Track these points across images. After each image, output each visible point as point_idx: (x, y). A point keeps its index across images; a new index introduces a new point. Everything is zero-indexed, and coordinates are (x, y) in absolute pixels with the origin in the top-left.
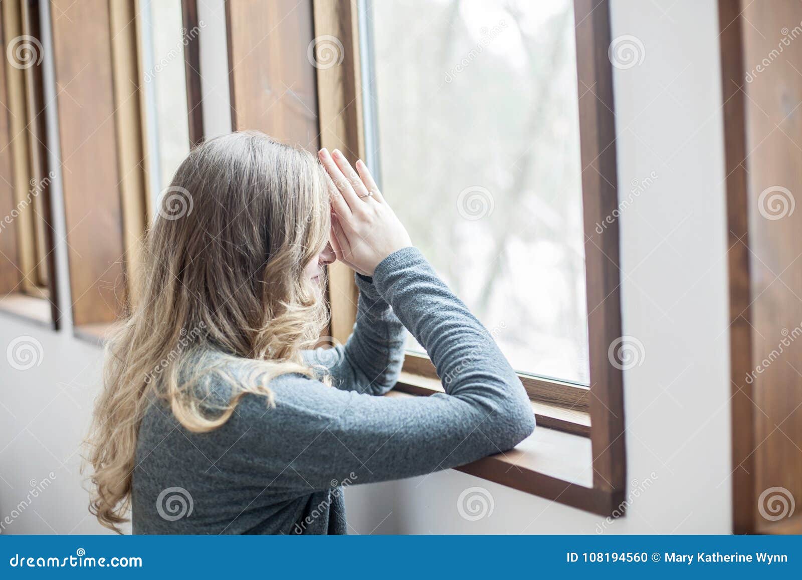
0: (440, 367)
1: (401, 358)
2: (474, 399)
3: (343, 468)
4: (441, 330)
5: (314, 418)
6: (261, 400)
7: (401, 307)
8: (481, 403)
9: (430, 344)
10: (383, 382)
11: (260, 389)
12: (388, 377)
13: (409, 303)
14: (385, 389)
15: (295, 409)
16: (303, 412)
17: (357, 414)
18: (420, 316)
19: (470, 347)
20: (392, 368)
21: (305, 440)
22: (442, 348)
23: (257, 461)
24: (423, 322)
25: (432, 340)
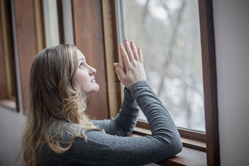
0: (150, 124)
1: (136, 122)
2: (160, 138)
3: (113, 164)
4: (152, 110)
5: (102, 146)
6: (83, 139)
7: (139, 100)
8: (163, 140)
9: (148, 114)
10: (128, 130)
11: (82, 135)
12: (131, 129)
13: (142, 99)
14: (129, 133)
15: (95, 142)
16: (98, 143)
17: (117, 144)
18: (146, 104)
19: (162, 118)
20: (132, 125)
21: (98, 153)
22: (152, 117)
23: (81, 161)
24: (146, 106)
25: (149, 113)
